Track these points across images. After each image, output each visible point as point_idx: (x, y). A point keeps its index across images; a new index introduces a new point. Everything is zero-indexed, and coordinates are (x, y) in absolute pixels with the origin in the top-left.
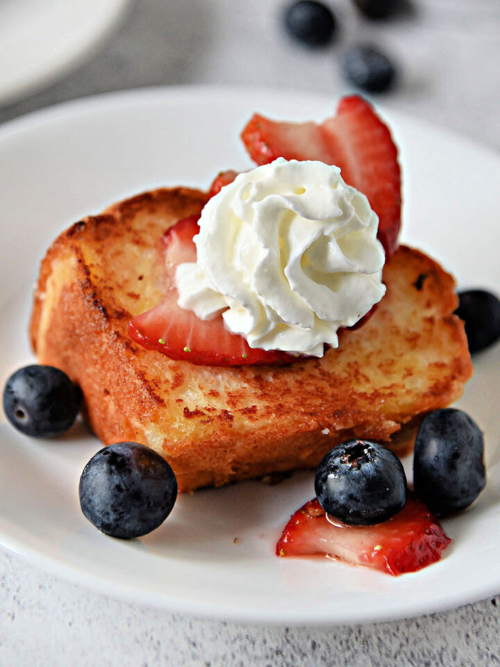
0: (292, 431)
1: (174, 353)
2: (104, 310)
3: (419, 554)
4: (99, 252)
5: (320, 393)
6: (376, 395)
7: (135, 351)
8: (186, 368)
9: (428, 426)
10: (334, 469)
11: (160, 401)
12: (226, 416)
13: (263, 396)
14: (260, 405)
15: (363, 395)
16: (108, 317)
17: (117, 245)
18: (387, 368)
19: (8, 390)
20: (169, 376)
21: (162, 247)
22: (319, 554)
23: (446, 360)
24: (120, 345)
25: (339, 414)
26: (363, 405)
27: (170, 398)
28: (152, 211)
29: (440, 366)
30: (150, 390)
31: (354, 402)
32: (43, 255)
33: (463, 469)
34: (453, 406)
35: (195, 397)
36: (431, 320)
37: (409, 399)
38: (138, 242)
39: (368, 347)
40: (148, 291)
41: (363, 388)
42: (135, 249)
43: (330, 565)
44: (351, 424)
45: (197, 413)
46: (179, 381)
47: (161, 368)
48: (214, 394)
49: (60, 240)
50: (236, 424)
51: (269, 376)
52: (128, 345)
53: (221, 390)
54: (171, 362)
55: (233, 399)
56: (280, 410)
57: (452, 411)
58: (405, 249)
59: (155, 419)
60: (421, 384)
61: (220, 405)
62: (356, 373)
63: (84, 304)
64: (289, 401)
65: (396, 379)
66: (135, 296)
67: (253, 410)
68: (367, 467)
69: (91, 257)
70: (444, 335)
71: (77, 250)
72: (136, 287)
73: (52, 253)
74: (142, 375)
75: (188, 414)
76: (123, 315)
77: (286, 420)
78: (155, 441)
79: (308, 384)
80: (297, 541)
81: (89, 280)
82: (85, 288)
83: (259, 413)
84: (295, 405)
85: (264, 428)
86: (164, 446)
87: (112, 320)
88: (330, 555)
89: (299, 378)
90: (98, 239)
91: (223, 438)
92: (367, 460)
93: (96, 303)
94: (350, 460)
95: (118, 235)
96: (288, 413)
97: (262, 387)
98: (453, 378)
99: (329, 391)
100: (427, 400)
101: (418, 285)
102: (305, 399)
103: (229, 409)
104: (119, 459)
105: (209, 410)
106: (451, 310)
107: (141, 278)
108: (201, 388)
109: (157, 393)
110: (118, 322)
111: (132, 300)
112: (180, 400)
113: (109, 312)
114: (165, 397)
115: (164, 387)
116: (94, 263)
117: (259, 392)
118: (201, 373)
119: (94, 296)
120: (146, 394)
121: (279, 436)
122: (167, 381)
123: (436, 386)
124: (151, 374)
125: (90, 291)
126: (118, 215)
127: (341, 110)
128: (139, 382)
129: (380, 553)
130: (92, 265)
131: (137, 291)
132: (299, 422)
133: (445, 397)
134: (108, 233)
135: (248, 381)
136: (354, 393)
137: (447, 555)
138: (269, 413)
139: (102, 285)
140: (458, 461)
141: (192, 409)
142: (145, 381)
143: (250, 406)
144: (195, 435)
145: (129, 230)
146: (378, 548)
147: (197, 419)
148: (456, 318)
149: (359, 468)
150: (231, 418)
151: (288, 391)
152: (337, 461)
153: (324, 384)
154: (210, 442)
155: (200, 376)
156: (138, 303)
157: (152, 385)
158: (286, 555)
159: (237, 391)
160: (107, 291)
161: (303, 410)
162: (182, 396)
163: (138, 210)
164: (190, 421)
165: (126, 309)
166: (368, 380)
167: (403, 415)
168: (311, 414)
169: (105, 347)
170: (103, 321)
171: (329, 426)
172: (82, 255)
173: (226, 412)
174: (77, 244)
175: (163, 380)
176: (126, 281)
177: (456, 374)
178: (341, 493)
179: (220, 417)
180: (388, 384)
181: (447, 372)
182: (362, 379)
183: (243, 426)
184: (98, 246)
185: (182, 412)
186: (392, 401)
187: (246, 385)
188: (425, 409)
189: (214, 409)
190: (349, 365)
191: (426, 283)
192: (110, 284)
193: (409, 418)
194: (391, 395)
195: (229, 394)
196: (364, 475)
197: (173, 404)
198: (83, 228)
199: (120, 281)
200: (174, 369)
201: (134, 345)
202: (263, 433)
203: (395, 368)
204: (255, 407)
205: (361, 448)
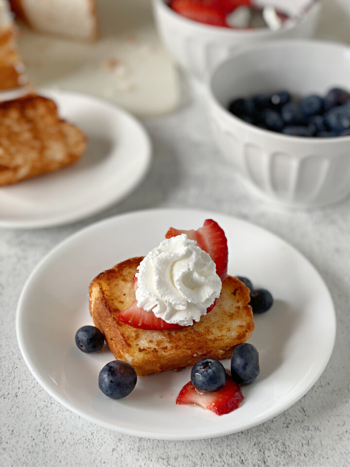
0: (181, 355)
1: (135, 324)
2: (109, 309)
3: (230, 406)
4: (109, 285)
5: (193, 340)
6: (216, 340)
7: (120, 325)
8: (141, 331)
9: (235, 351)
10: (197, 371)
11: (129, 345)
12: (155, 351)
13: (170, 342)
14: (169, 345)
15: (210, 340)
16: (110, 311)
17: (116, 282)
18: (220, 328)
19: (77, 338)
20: (134, 335)
22: (192, 403)
23: (244, 324)
24: (115, 323)
25: (200, 348)
26: (210, 344)
27: (133, 344)
28: (130, 267)
29: (241, 326)
30: (126, 341)
31: (206, 343)
32: (89, 285)
33: (249, 369)
34: (247, 342)
35: (143, 343)
36: (238, 308)
37: (228, 341)
38: (124, 280)
39: (213, 319)
40: (128, 300)
41: (211, 337)
42: (123, 283)
44: (205, 352)
45: (144, 350)
46: (137, 337)
47: (130, 331)
48: (151, 341)
49: (94, 280)
50: (159, 354)
51: (173, 333)
52: (118, 323)
53: (154, 339)
54: (135, 329)
55: (159, 343)
56: (177, 347)
57: (246, 345)
58: (230, 278)
59: (128, 352)
60: (234, 334)
61: (153, 346)
62: (208, 331)
63: (101, 306)
64: (181, 344)
65: (224, 332)
66: (122, 302)
67: (166, 348)
68: (210, 371)
69: (105, 287)
70: (244, 313)
71: (100, 284)
72: (123, 298)
73: (92, 285)
74: (123, 335)
75: (140, 350)
76: (117, 310)
77: (179, 352)
78: (128, 358)
79: (188, 336)
80: (184, 399)
81: (104, 297)
82: (102, 300)
83: (168, 349)
84: (183, 345)
85: (171, 354)
86: (132, 362)
88: (196, 404)
89: (185, 334)
90: (108, 279)
91: (154, 360)
92: (210, 368)
93: (106, 306)
94: (204, 368)
95: (116, 278)
96: (180, 348)
97: (170, 338)
98: (247, 331)
99: (197, 339)
100: (235, 341)
101: (234, 294)
102: (187, 342)
103: (156, 348)
104: (112, 370)
105: (148, 348)
106: (247, 303)
107: (124, 295)
108: (146, 339)
109: (128, 342)
110: (114, 313)
111: (121, 304)
112: (138, 345)
113: (111, 309)
114: (131, 343)
115: (131, 339)
116: (107, 289)
117: (169, 340)
118: (146, 333)
119: (106, 303)
120: (124, 343)
121: (177, 358)
122: (133, 337)
123: (239, 335)
124: (127, 334)
125: (104, 301)
126: (117, 269)
127: (205, 224)
128: (122, 338)
129: (214, 406)
130: (105, 290)
131: (122, 300)
132: (184, 352)
133: (243, 340)
134: (112, 276)
135: (165, 336)
136: (207, 339)
137: (241, 406)
138: (172, 349)
139: (109, 298)
140: (247, 367)
141: (142, 348)
142: (124, 337)
143: (165, 346)
144: (144, 358)
145: (121, 275)
146: (213, 404)
147: (144, 352)
148: (249, 306)
149: (207, 371)
150: (157, 351)
151: (180, 339)
152: (199, 368)
153: (195, 336)
154: (150, 361)
155: (146, 334)
156: (123, 305)
157: (126, 338)
158: (180, 403)
159: (160, 340)
160: (110, 301)
161: (185, 347)
162: (139, 343)
163: (125, 267)
164: (141, 353)
165: (118, 308)
166: (212, 334)
167: (227, 347)
168: (189, 349)
169: (110, 322)
170: (109, 313)
171: (196, 353)
172: (102, 287)
173: (155, 349)
174: (100, 282)
175: (131, 336)
176: (119, 296)
177: (248, 330)
178: (200, 381)
179: (153, 351)
180: (220, 335)
181: (244, 329)
182: (210, 333)
183: (162, 354)
184: (108, 282)
185: (138, 349)
186: (221, 342)
187: (164, 337)
188: (235, 344)
189: (150, 348)
190: (205, 327)
191: (237, 292)
192: (112, 298)
193: (229, 348)
194: (221, 339)
195: (157, 341)
196: (208, 374)
197: (135, 346)
198: (102, 275)
199: (116, 296)
200: (136, 332)
201: (120, 323)
202: (170, 356)
203: (223, 328)
204: (167, 346)
205: (208, 363)
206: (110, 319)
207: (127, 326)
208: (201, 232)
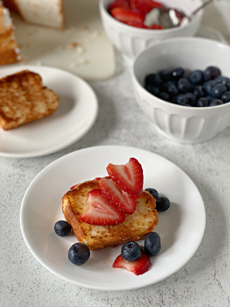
0: (116, 240)
1: (89, 222)
2: (74, 213)
3: (143, 270)
4: (74, 198)
5: (122, 231)
6: (136, 230)
7: (80, 223)
8: (92, 226)
9: (147, 237)
10: (125, 250)
11: (86, 235)
12: (101, 238)
13: (110, 232)
14: (108, 234)
15: (133, 231)
16: (75, 215)
17: (78, 196)
18: (138, 223)
19: (55, 228)
20: (88, 228)
21: (88, 196)
22: (122, 267)
24: (77, 221)
25: (126, 236)
26: (133, 233)
27: (88, 234)
28: (86, 187)
29: (151, 222)
30: (84, 232)
31: (130, 233)
33: (155, 248)
35: (94, 233)
36: (149, 211)
37: (143, 231)
38: (83, 195)
40: (85, 207)
41: (133, 229)
42: (82, 197)
43: (125, 271)
44: (129, 238)
45: (94, 237)
46: (90, 229)
47: (86, 226)
48: (98, 232)
49: (65, 196)
50: (103, 239)
51: (111, 227)
52: (79, 221)
53: (100, 231)
54: (89, 225)
55: (103, 233)
56: (113, 235)
57: (154, 233)
58: (144, 193)
59: (85, 238)
60: (146, 227)
61: (99, 235)
63: (69, 211)
64: (115, 233)
66: (82, 209)
67: (107, 236)
68: (132, 250)
70: (152, 214)
71: (68, 198)
72: (82, 206)
73: (63, 198)
74: (82, 228)
75: (92, 237)
76: (78, 214)
77: (114, 238)
78: (85, 242)
79: (120, 229)
80: (117, 265)
81: (71, 206)
82: (70, 207)
83: (108, 237)
84: (117, 234)
85: (109, 240)
86: (87, 244)
87: (76, 215)
88: (124, 268)
89: (118, 227)
90: (73, 195)
91: (100, 243)
92: (132, 248)
93: (72, 211)
94: (129, 248)
95: (78, 194)
96: (115, 236)
97: (109, 230)
98: (154, 225)
99: (125, 230)
100: (147, 231)
101: (147, 202)
102: (119, 232)
103: (101, 236)
104: (76, 249)
105: (97, 236)
106: (154, 208)
107: (83, 204)
108: (95, 231)
109: (85, 233)
110: (77, 216)
111: (81, 210)
112: (90, 234)
113: (75, 213)
114: (87, 234)
115: (87, 231)
116: (72, 201)
117: (108, 231)
119: (72, 209)
120: (83, 233)
121: (113, 241)
122: (88, 229)
123: (149, 228)
124: (84, 228)
125: (71, 208)
126: (78, 189)
127: (130, 161)
128: (81, 230)
129: (134, 270)
130: (72, 202)
131: (82, 207)
132: (117, 238)
133: (151, 230)
134: (75, 193)
135: (106, 228)
136: (130, 230)
137: (150, 269)
138: (110, 237)
139: (74, 206)
140: (153, 247)
141: (93, 236)
142: (83, 230)
143: (106, 235)
144: (94, 243)
145: (81, 192)
146: (134, 269)
147: (94, 239)
148: (156, 210)
149: (130, 250)
150: (102, 238)
151: (115, 230)
152: (126, 247)
153: (124, 228)
154: (98, 243)
155: (95, 228)
156: (82, 210)
157: (84, 231)
158: (115, 267)
159: (104, 231)
160: (75, 208)
161: (118, 235)
162: (91, 233)
163: (83, 187)
165: (79, 212)
166: (134, 227)
167: (142, 234)
168: (120, 236)
169: (74, 221)
170: (74, 215)
171: (124, 239)
172: (70, 199)
173: (101, 237)
174: (69, 197)
175: (87, 229)
176: (79, 205)
177: (154, 224)
178: (126, 255)
179: (99, 238)
180: (138, 227)
181: (152, 224)
182: (132, 226)
183: (104, 240)
184: (73, 197)
185: (91, 237)
186: (139, 232)
187: (106, 229)
188: (147, 233)
189: (98, 236)
190: (130, 223)
191: (149, 201)
192: (75, 206)
193: (143, 235)
194: (139, 230)
195: (102, 232)
196: (131, 252)
197: (89, 235)
198: (70, 193)
199: (78, 205)
201: (80, 221)
202: (109, 241)
203: (140, 224)
204: (107, 235)
205: (131, 244)
206: (75, 219)
207: (84, 223)
208: (127, 166)
